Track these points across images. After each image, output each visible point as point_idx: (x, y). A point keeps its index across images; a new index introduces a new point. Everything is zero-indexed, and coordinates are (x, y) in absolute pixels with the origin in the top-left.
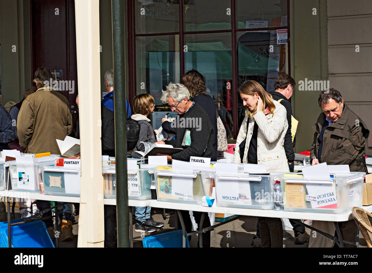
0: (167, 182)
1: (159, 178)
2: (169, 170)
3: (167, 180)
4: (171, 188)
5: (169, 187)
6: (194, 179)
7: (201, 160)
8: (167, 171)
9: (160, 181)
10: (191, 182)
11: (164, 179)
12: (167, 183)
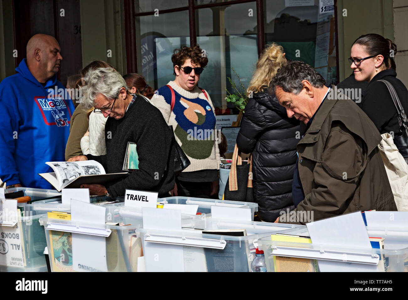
0: (64, 242)
1: (51, 235)
2: (66, 219)
3: (65, 238)
4: (70, 254)
5: (68, 253)
6: (108, 239)
7: (143, 196)
8: (63, 222)
9: (53, 240)
10: (103, 244)
11: (60, 236)
12: (65, 244)
